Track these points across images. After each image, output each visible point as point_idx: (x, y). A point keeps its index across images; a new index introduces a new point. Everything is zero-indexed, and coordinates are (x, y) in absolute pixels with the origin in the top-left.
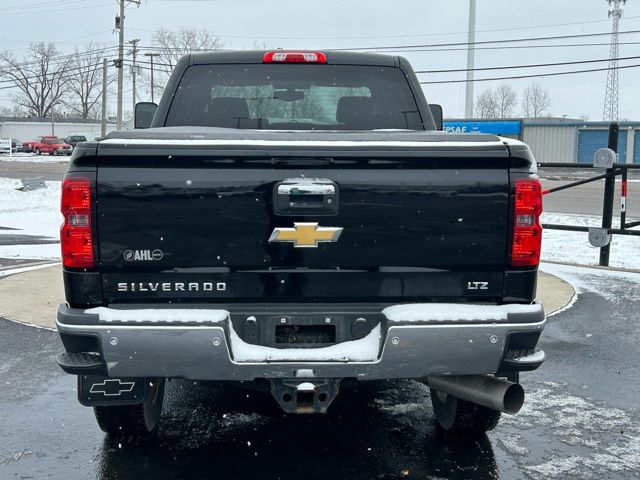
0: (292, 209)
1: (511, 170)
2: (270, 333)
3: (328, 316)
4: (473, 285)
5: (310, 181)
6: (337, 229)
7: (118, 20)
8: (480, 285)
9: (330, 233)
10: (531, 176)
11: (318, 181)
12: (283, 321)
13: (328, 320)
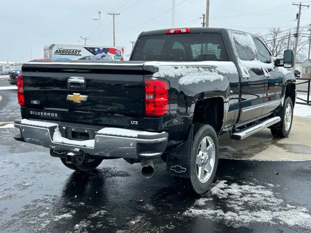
0: (72, 88)
1: (145, 76)
2: (70, 134)
3: (86, 129)
4: (133, 122)
5: (77, 78)
6: (86, 96)
7: (297, 15)
8: (135, 123)
9: (84, 97)
10: (152, 78)
11: (80, 78)
12: (73, 130)
13: (86, 131)
